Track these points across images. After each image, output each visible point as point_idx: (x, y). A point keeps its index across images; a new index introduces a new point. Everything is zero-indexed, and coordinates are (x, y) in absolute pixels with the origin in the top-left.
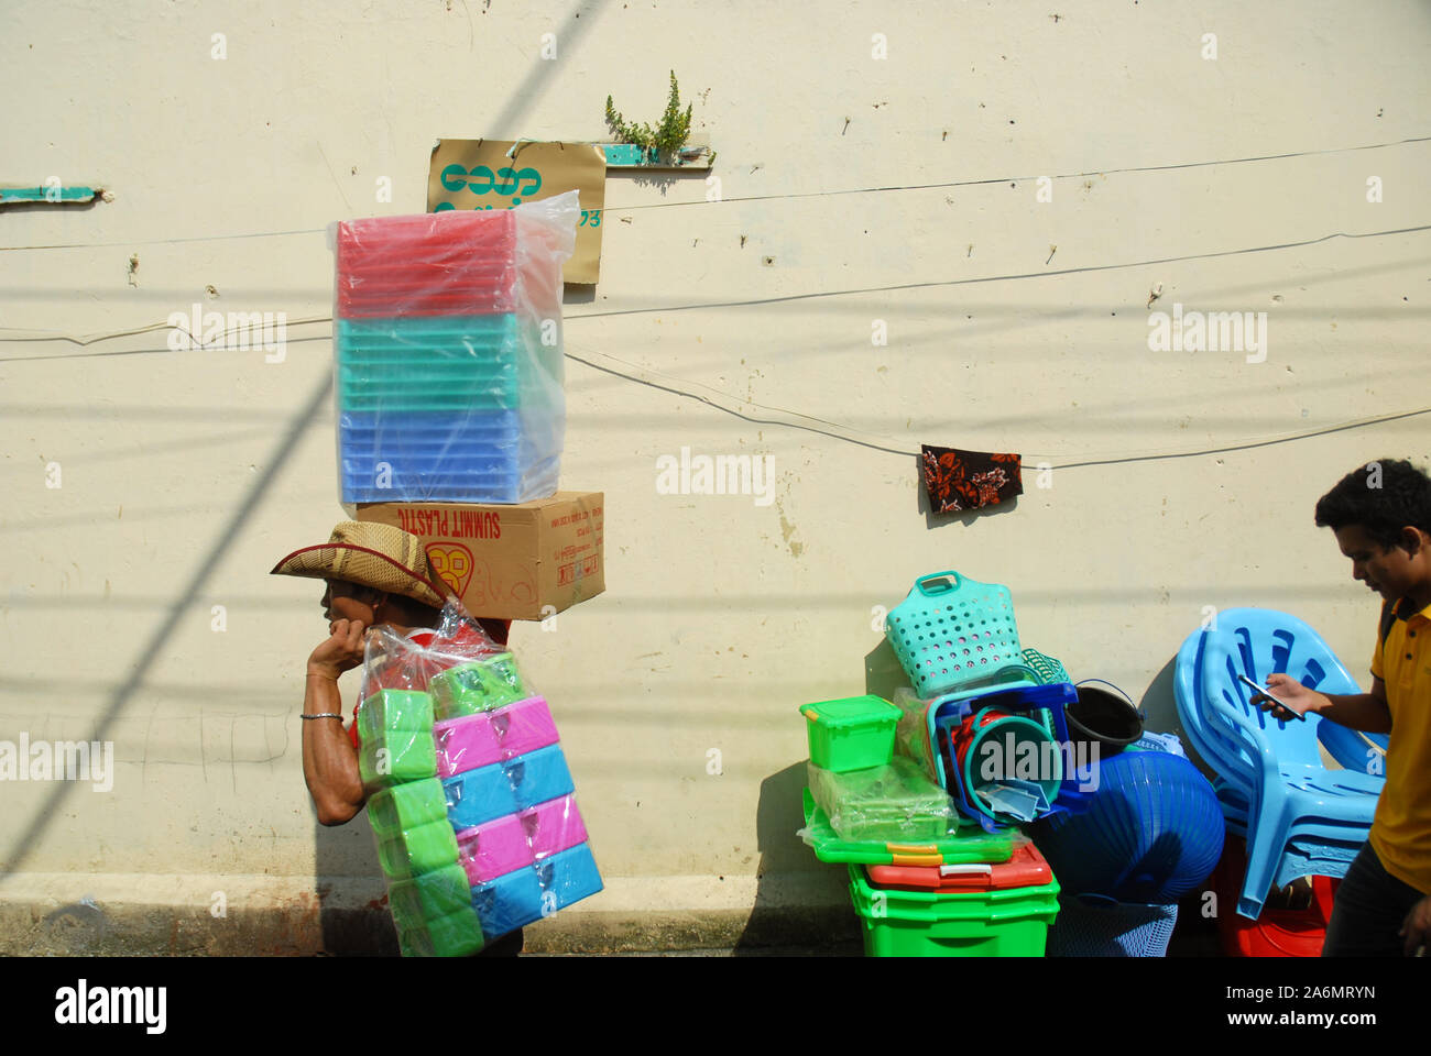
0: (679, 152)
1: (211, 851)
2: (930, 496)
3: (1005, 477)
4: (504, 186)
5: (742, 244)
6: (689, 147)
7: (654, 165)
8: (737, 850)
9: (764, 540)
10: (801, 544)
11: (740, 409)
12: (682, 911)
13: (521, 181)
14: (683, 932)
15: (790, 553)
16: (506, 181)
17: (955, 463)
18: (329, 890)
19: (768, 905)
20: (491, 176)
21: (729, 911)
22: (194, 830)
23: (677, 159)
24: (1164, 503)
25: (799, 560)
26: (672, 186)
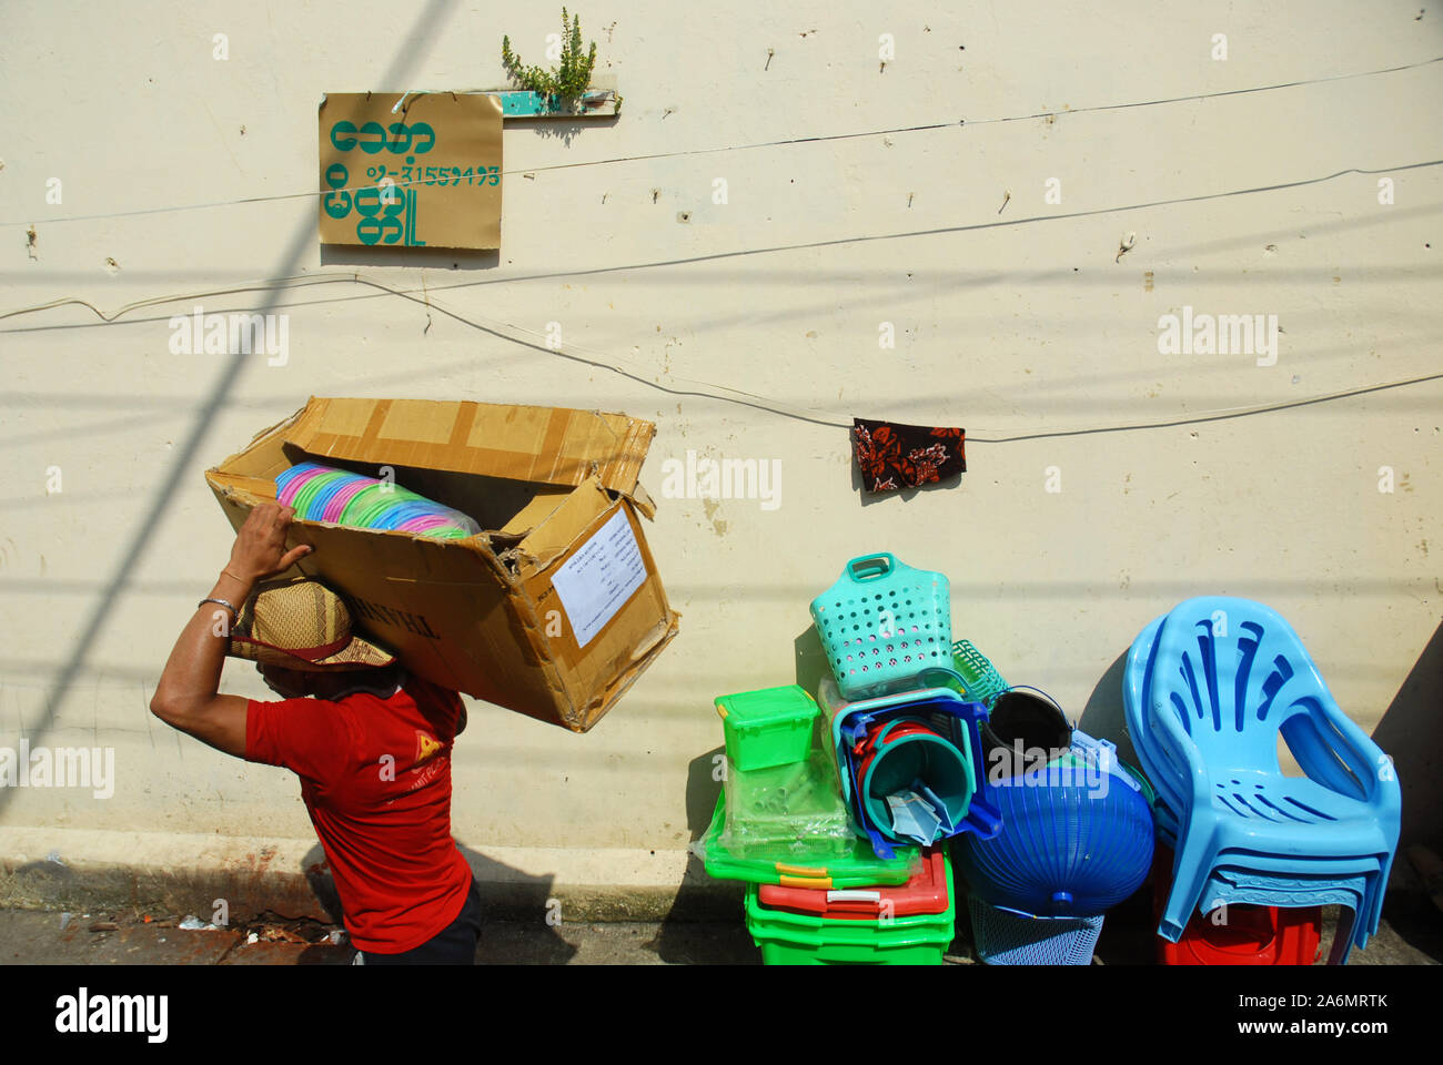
0: (581, 98)
1: (165, 811)
2: (864, 473)
3: (945, 453)
4: (395, 144)
5: (655, 198)
6: (593, 93)
7: (555, 114)
8: (667, 826)
9: (686, 518)
10: (725, 523)
11: (657, 380)
12: (609, 886)
13: (414, 136)
14: (612, 905)
15: (714, 531)
16: (397, 138)
17: (890, 438)
18: (274, 853)
19: (696, 883)
20: (382, 132)
21: (656, 888)
22: (147, 791)
23: (580, 106)
24: (1128, 480)
25: (723, 539)
26: (577, 136)
